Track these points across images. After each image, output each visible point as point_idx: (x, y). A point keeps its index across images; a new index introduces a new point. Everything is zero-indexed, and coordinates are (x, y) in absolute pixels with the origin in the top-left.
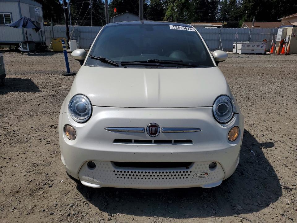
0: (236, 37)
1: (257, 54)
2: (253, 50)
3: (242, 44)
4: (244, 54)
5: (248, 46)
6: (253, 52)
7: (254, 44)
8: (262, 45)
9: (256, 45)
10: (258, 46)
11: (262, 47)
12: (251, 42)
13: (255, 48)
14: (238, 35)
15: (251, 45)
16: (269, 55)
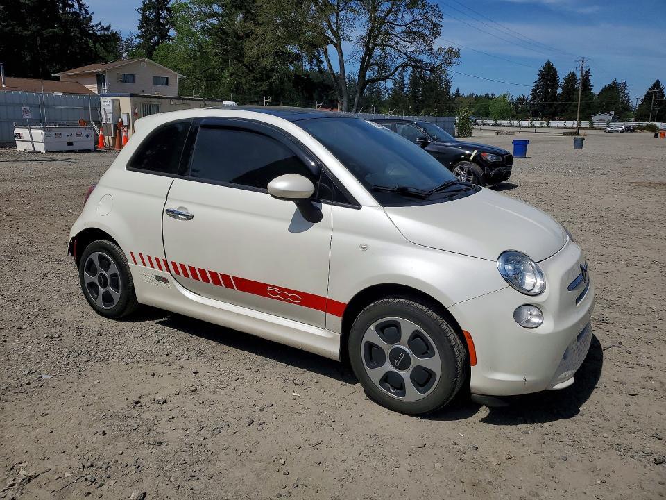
0: (26, 112)
1: (81, 151)
2: (70, 144)
3: (44, 129)
4: (54, 152)
5: (58, 135)
6: (71, 148)
7: (71, 129)
8: (87, 133)
9: (74, 131)
10: (79, 135)
11: (87, 136)
12: (62, 126)
13: (74, 139)
14: (28, 108)
15: (64, 132)
16: (103, 151)
